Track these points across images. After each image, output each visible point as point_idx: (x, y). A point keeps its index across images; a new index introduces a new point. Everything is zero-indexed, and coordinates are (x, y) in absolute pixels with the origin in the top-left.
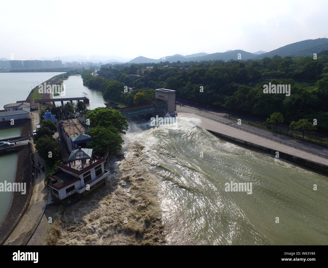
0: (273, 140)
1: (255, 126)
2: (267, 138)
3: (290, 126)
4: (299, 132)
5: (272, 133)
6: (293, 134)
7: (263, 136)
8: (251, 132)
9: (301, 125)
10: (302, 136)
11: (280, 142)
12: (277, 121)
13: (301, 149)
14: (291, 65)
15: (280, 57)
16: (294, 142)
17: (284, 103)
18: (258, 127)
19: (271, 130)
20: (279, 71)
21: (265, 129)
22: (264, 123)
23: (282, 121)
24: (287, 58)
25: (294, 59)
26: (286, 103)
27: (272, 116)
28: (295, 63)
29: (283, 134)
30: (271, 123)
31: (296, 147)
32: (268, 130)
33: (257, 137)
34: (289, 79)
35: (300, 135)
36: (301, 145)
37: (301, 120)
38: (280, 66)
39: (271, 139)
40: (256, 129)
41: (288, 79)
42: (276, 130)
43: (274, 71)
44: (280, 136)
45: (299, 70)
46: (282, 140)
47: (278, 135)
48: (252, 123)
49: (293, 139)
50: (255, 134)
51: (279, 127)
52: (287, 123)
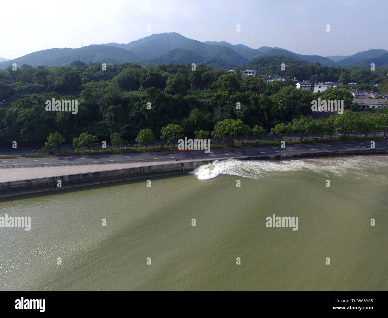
0: (61, 166)
1: (33, 157)
2: (54, 165)
3: (74, 144)
4: (85, 147)
5: (58, 158)
6: (80, 151)
7: (48, 165)
8: (31, 166)
9: (84, 139)
10: (88, 151)
11: (71, 165)
12: (58, 143)
13: (93, 163)
14: (47, 77)
15: (30, 67)
16: (83, 159)
17: (57, 120)
18: (38, 157)
19: (55, 155)
20: (35, 84)
21: (47, 157)
22: (43, 149)
23: (64, 141)
24: (39, 67)
25: (48, 70)
26: (60, 120)
27: (50, 138)
28: (52, 74)
29: (69, 155)
30: (52, 147)
31: (87, 164)
32: (51, 156)
33: (41, 168)
34: (52, 93)
35: (86, 150)
36: (91, 160)
37: (81, 135)
38: (35, 77)
39: (59, 165)
40: (36, 160)
41: (50, 92)
42: (61, 153)
43: (31, 84)
44: (68, 158)
45: (59, 81)
46: (71, 162)
47: (65, 158)
48: (27, 155)
49: (82, 157)
50: (37, 166)
51: (63, 149)
52: (69, 142)
